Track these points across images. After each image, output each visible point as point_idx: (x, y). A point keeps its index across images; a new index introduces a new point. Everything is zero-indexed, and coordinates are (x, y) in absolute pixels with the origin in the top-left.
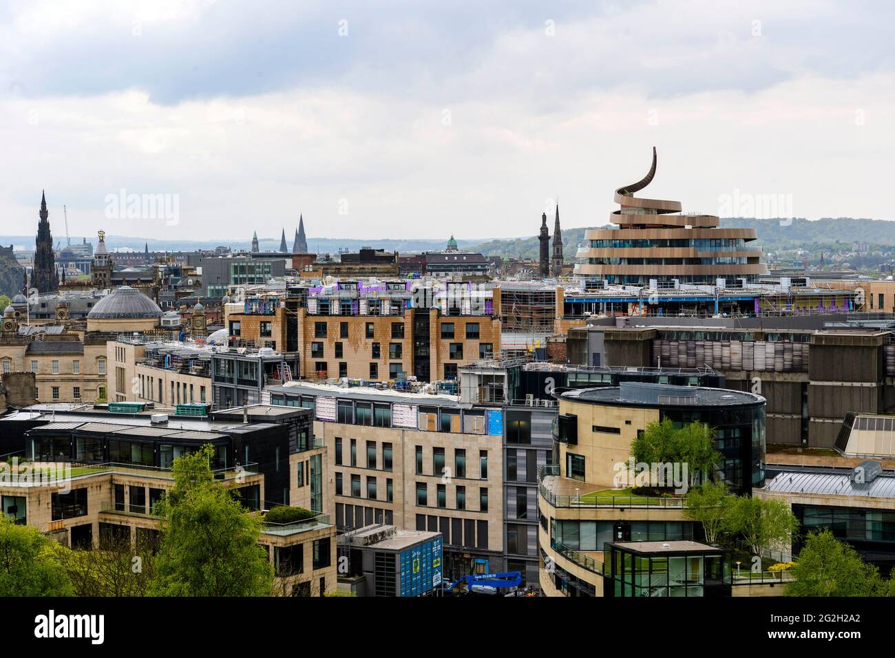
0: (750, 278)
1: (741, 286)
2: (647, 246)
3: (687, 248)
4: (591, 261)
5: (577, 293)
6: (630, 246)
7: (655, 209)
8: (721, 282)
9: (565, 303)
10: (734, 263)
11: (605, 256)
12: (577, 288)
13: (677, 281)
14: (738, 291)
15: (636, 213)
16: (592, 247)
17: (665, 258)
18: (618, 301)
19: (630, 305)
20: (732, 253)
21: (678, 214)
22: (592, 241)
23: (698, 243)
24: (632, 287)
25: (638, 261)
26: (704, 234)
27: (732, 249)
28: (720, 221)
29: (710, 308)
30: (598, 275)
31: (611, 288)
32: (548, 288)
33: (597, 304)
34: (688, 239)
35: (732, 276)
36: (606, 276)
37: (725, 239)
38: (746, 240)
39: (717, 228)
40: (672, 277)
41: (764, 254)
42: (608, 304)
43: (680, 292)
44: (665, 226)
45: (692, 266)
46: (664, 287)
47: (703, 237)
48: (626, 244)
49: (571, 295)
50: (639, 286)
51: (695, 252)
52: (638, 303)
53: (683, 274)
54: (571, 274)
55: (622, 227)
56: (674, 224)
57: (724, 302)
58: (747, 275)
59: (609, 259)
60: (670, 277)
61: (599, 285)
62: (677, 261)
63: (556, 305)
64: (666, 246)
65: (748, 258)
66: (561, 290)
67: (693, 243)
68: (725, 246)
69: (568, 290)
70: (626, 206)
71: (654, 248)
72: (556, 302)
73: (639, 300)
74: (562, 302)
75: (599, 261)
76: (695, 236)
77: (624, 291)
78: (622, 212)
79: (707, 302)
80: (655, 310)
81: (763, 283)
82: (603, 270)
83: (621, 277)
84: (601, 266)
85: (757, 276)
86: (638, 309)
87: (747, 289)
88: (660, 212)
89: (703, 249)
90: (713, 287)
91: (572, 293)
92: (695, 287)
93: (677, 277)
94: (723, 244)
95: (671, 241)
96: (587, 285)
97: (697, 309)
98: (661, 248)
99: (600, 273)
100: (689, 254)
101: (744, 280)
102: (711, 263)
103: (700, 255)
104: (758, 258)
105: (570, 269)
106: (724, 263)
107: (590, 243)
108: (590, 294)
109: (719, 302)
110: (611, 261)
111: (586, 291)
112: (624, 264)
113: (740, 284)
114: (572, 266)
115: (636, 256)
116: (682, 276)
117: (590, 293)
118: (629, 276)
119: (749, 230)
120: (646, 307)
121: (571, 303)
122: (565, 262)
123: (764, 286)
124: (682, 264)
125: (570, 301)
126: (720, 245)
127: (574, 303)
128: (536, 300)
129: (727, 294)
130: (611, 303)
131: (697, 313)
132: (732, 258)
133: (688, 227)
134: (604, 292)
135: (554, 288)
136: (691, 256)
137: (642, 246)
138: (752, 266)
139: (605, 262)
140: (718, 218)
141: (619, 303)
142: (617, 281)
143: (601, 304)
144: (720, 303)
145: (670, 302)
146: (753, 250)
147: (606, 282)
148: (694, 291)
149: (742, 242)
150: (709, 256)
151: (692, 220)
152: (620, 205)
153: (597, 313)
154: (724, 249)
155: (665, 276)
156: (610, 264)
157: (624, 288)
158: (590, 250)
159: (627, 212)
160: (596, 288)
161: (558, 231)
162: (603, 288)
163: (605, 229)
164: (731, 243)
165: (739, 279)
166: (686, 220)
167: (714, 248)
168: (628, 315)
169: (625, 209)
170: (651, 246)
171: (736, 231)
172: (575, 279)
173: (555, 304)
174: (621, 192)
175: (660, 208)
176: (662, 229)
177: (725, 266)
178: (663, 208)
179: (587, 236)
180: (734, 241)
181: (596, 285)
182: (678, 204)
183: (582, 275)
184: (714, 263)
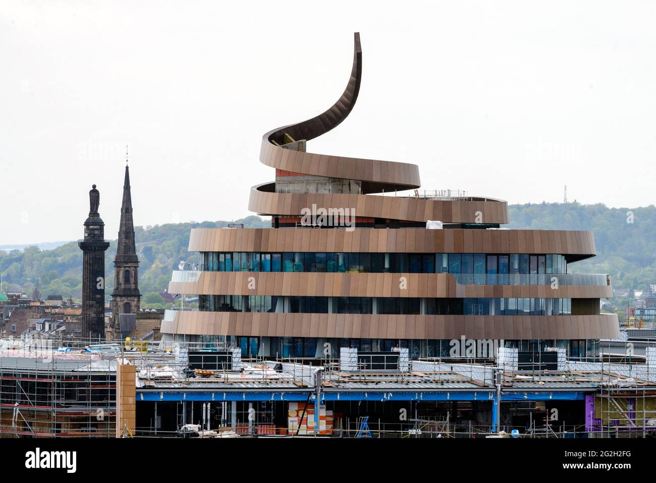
0: (577, 349)
1: (555, 367)
2: (336, 269)
3: (431, 275)
4: (204, 302)
5: (168, 379)
6: (297, 269)
7: (357, 182)
8: (506, 356)
9: (139, 404)
10: (541, 313)
11: (238, 292)
12: (167, 368)
13: (404, 352)
14: (547, 379)
15: (312, 189)
16: (206, 268)
17: (377, 298)
18: (264, 399)
19: (293, 409)
20: (536, 287)
21: (410, 193)
22: (206, 254)
23: (456, 264)
24: (298, 366)
25: (316, 305)
26: (470, 242)
27: (536, 278)
28: (510, 212)
29: (481, 418)
30: (219, 338)
31: (249, 367)
32: (99, 366)
33: (216, 406)
34: (433, 255)
35: (536, 343)
36: (238, 338)
37: (520, 255)
38: (571, 258)
39: (503, 228)
40: (395, 342)
41: (611, 291)
42: (242, 407)
43: (412, 379)
44: (380, 223)
45: (441, 318)
46: (374, 367)
47: (468, 248)
48: (288, 264)
49: (152, 384)
50: (316, 363)
51: (450, 286)
52: (312, 404)
53: (421, 337)
54: (157, 334)
55: (278, 222)
56: (402, 217)
57: (517, 404)
58: (571, 341)
59: (246, 298)
60: (387, 344)
61: (221, 359)
62: (408, 306)
63: (119, 409)
64: (379, 269)
65: (575, 302)
66: (129, 371)
67: (445, 265)
68: (521, 271)
69: (146, 372)
70: (288, 174)
71: (354, 273)
72: (119, 401)
73: (314, 397)
74: (132, 400)
75: (223, 304)
76: (449, 247)
77: (279, 376)
78: (278, 187)
79: (474, 403)
80: (353, 420)
81: (606, 359)
82: (232, 324)
83: (274, 342)
84: (226, 315)
85: (594, 344)
86: (311, 418)
87: (568, 373)
88: (369, 187)
89: (467, 276)
90: (489, 368)
91: (157, 379)
92: (446, 368)
93: (406, 343)
94: (516, 266)
95: (393, 256)
96: (191, 359)
97: (451, 420)
98: (370, 275)
99: (224, 333)
100: (435, 289)
101: (562, 352)
102: (486, 312)
103: (461, 292)
104: (596, 301)
105: (152, 323)
106: (517, 312)
107: (201, 260)
108: (197, 382)
109: (501, 404)
110: (252, 302)
111: (190, 374)
112: (282, 313)
113: (551, 361)
114: (160, 315)
115: (311, 292)
116: (417, 342)
117: (198, 378)
118: (293, 340)
119: (578, 235)
120: (331, 413)
121: (153, 403)
122: (145, 306)
123: (608, 367)
124: (417, 311)
125: (150, 399)
126: (509, 269)
127: (160, 404)
128: (69, 395)
129: (520, 385)
130: (247, 403)
131: (451, 428)
132: (537, 300)
133: (434, 225)
134: (231, 376)
135: (113, 368)
136: (441, 293)
137: (325, 270)
138: (583, 320)
139: (236, 307)
140: (505, 203)
141: (268, 404)
142: (263, 351)
143: (224, 406)
144: (503, 405)
145: (387, 403)
146: (586, 282)
147: (237, 352)
148: (443, 377)
149: (560, 262)
150: (481, 295)
151: (443, 207)
152: (274, 170)
153: (215, 426)
154: (516, 279)
155: (377, 340)
156: (248, 310)
157: (279, 369)
158: (202, 277)
159: (291, 187)
160: (213, 367)
161: (127, 230)
162: (230, 367)
163: (238, 227)
164: (533, 265)
165: (550, 349)
166: (429, 210)
167: (494, 276)
168: (287, 433)
169: (286, 178)
170: (347, 268)
171: (547, 235)
172: (164, 344)
173: (114, 405)
174: (278, 138)
175: (366, 179)
176: (372, 229)
177: (519, 318)
178: (376, 178)
179: (195, 244)
180: (542, 259)
181: (214, 359)
182: (411, 169)
183: (181, 336)
184: (493, 313)
